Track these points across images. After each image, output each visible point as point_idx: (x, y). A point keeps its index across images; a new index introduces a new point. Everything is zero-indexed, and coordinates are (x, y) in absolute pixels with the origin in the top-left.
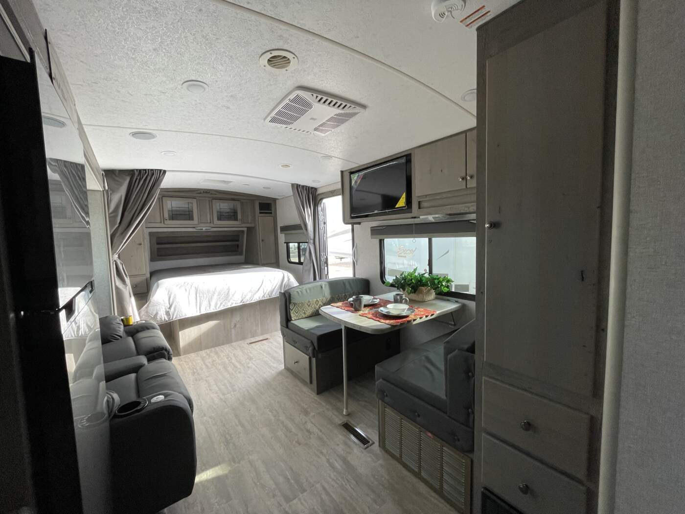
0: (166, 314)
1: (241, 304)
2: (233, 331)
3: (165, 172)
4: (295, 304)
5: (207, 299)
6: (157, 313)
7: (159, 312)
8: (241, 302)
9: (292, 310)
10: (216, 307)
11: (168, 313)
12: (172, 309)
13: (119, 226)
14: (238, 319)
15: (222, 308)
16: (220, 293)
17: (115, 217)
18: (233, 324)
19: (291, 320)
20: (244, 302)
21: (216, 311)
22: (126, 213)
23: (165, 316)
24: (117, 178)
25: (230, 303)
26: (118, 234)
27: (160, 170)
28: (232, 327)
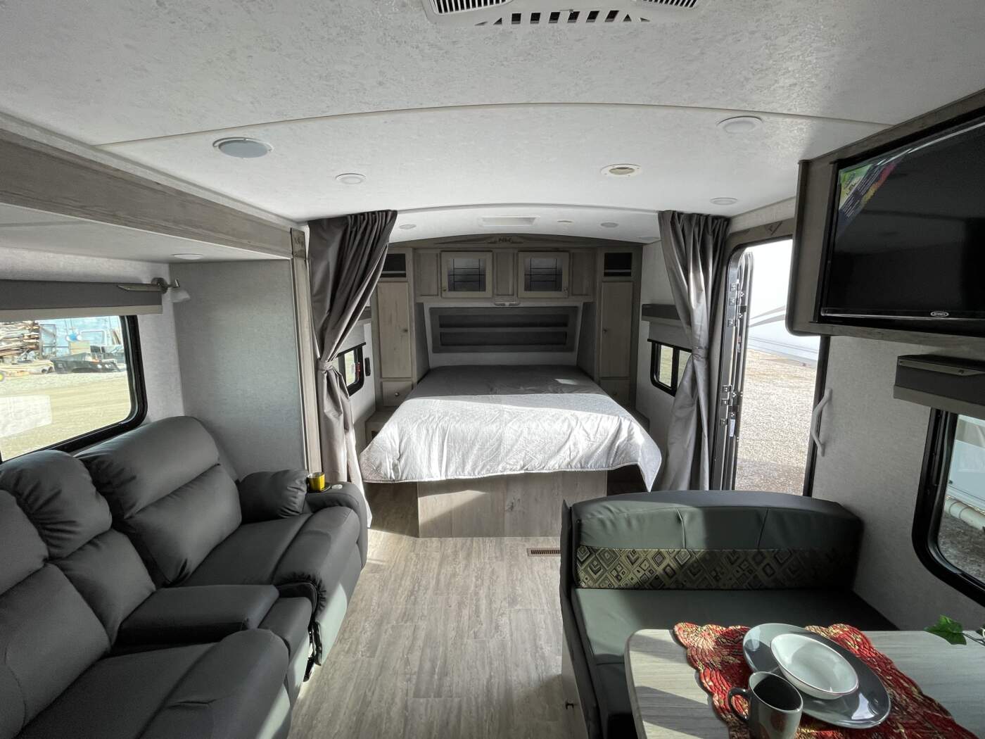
0: (393, 469)
1: (523, 472)
2: (507, 515)
3: (395, 213)
4: (592, 551)
5: (461, 453)
6: (381, 464)
7: (384, 464)
8: (522, 468)
9: (582, 563)
10: (474, 470)
11: (395, 467)
12: (403, 461)
13: (329, 316)
14: (519, 496)
15: (484, 474)
16: (483, 445)
17: (322, 301)
18: (508, 502)
19: (578, 586)
20: (527, 469)
21: (474, 477)
22: (338, 294)
23: (392, 471)
24: (325, 235)
25: (500, 468)
26: (329, 330)
27: (387, 212)
28: (506, 508)
